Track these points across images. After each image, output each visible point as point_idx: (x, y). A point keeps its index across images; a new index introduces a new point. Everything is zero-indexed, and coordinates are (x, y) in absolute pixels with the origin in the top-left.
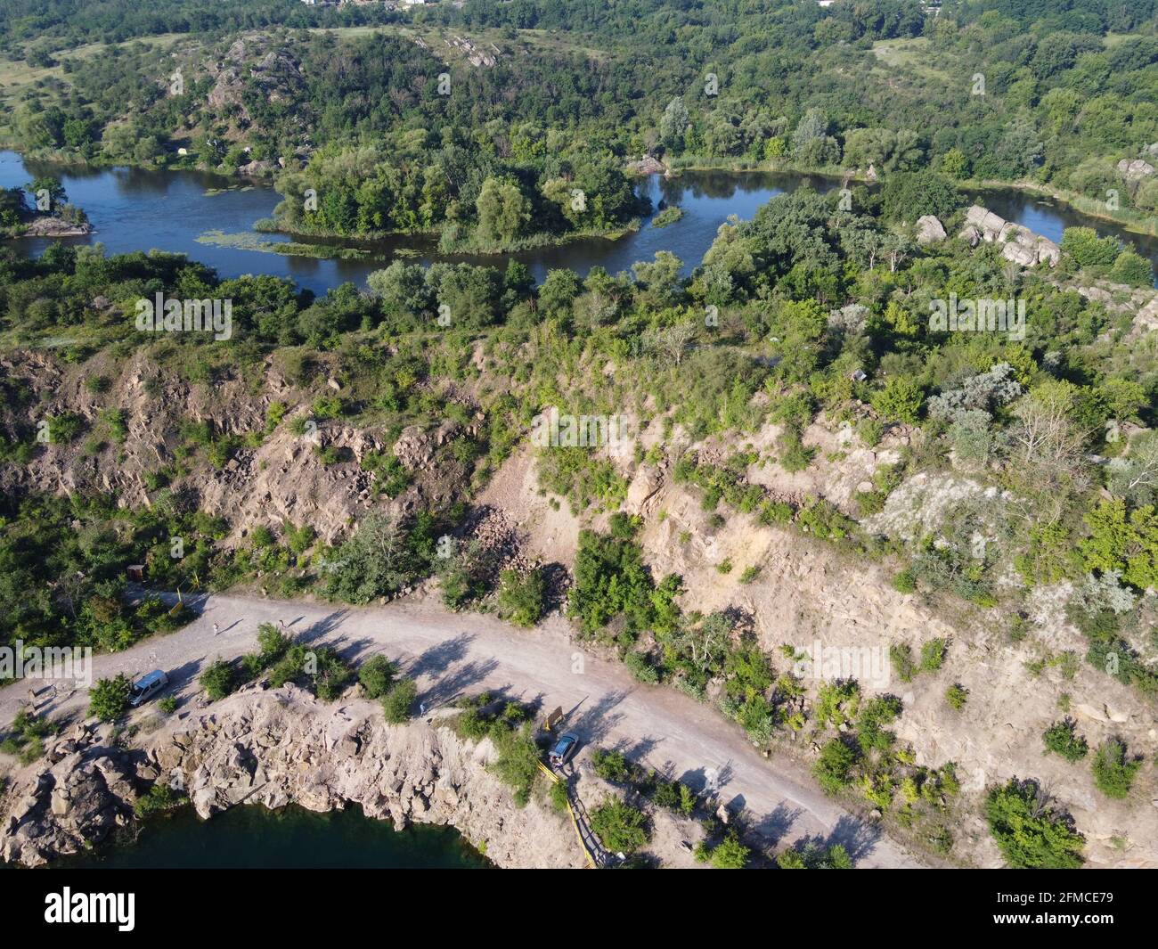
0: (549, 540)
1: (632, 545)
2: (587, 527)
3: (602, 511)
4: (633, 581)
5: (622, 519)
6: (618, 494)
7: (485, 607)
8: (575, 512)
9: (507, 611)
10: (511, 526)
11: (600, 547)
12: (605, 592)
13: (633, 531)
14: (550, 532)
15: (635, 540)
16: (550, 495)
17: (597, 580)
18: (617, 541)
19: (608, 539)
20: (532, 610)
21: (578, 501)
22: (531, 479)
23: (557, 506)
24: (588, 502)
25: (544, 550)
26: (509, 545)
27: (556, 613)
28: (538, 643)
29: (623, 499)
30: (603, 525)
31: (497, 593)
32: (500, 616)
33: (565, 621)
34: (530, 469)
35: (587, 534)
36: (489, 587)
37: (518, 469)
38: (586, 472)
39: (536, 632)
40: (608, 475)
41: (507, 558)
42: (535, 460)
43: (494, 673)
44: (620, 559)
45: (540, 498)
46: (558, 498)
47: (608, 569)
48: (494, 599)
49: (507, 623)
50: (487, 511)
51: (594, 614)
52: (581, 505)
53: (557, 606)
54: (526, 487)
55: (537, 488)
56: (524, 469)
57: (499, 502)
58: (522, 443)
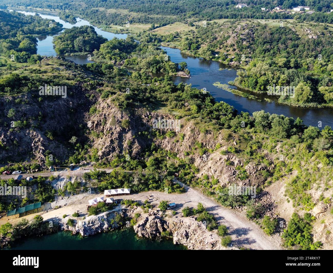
0: (283, 211)
1: (310, 225)
2: (297, 212)
3: (303, 209)
4: (306, 238)
5: (309, 215)
6: (310, 207)
7: (258, 222)
8: (294, 206)
9: (264, 226)
10: (273, 201)
11: (299, 221)
12: (295, 236)
13: (311, 221)
14: (284, 208)
15: (311, 223)
16: (287, 197)
17: (294, 232)
18: (305, 221)
19: (302, 220)
20: (271, 231)
21: (296, 203)
22: (283, 189)
23: (289, 201)
24: (299, 205)
25: (281, 213)
26: (270, 207)
27: (278, 234)
28: (269, 241)
29: (311, 209)
30: (302, 214)
31: (262, 220)
32: (261, 227)
33: (280, 238)
34: (284, 186)
35: (296, 215)
36: (261, 217)
37: (280, 185)
38: (301, 195)
39: (270, 238)
40: (308, 200)
41: (269, 210)
42: (286, 185)
43: (254, 244)
44: (304, 228)
45: (284, 197)
46: (290, 199)
47: (299, 230)
48: (261, 221)
49: (262, 230)
50: (267, 193)
51: (290, 242)
52: (296, 205)
53: (279, 232)
54: (281, 191)
55: (284, 193)
56: (282, 186)
57: (271, 192)
58: (284, 178)
